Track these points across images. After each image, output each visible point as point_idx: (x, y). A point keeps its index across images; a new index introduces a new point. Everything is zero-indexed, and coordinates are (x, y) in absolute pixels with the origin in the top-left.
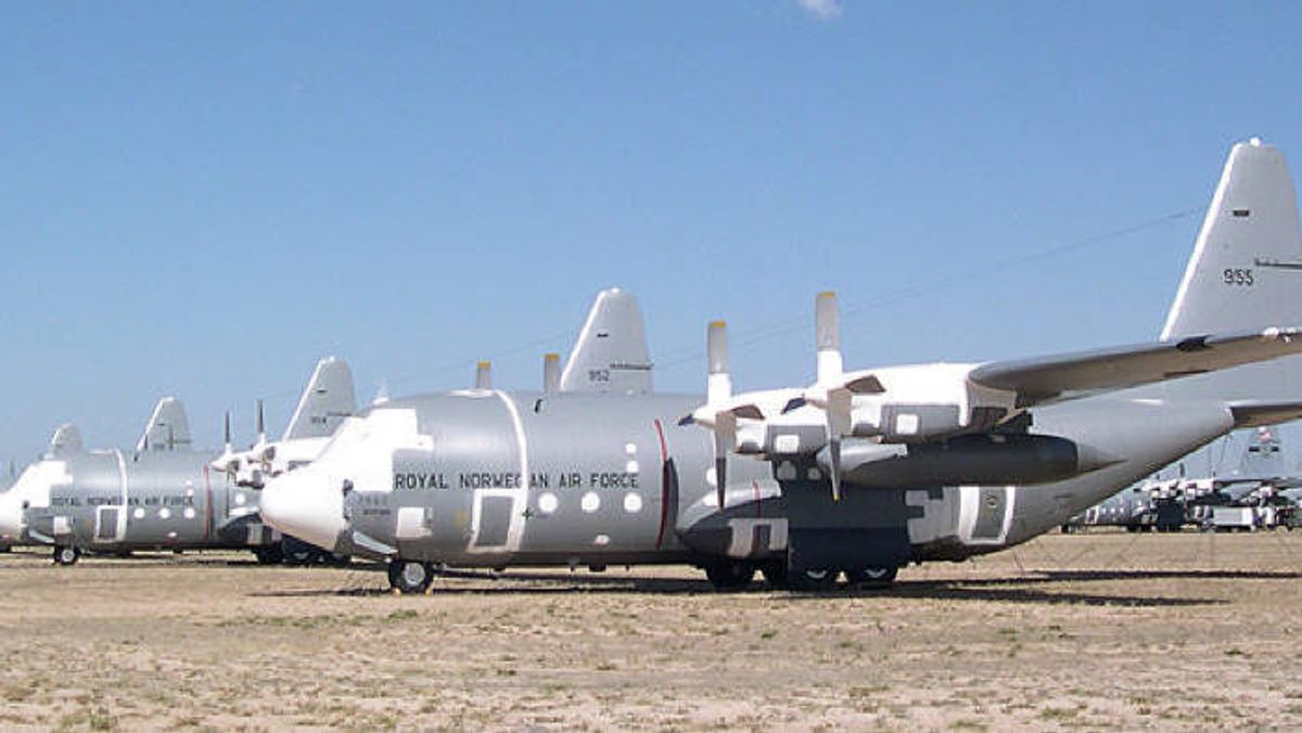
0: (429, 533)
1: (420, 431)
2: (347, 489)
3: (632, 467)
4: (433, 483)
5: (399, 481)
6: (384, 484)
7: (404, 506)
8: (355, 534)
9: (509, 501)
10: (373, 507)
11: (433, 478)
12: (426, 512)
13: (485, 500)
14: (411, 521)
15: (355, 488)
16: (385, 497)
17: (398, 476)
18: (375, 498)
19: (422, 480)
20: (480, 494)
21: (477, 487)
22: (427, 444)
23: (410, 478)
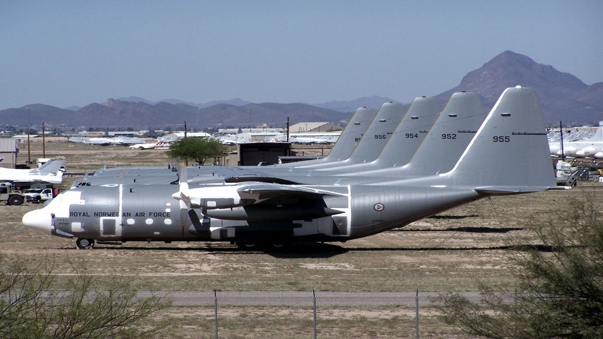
0: (83, 230)
1: (81, 199)
2: (53, 216)
3: (168, 210)
4: (84, 215)
5: (71, 214)
6: (66, 215)
7: (73, 222)
8: (57, 230)
9: (114, 221)
10: (62, 222)
11: (84, 213)
12: (82, 224)
13: (105, 221)
14: (76, 226)
15: (56, 216)
16: (66, 219)
17: (71, 213)
18: (63, 219)
19: (80, 214)
20: (102, 219)
21: (101, 216)
22: (83, 203)
23: (75, 213)
